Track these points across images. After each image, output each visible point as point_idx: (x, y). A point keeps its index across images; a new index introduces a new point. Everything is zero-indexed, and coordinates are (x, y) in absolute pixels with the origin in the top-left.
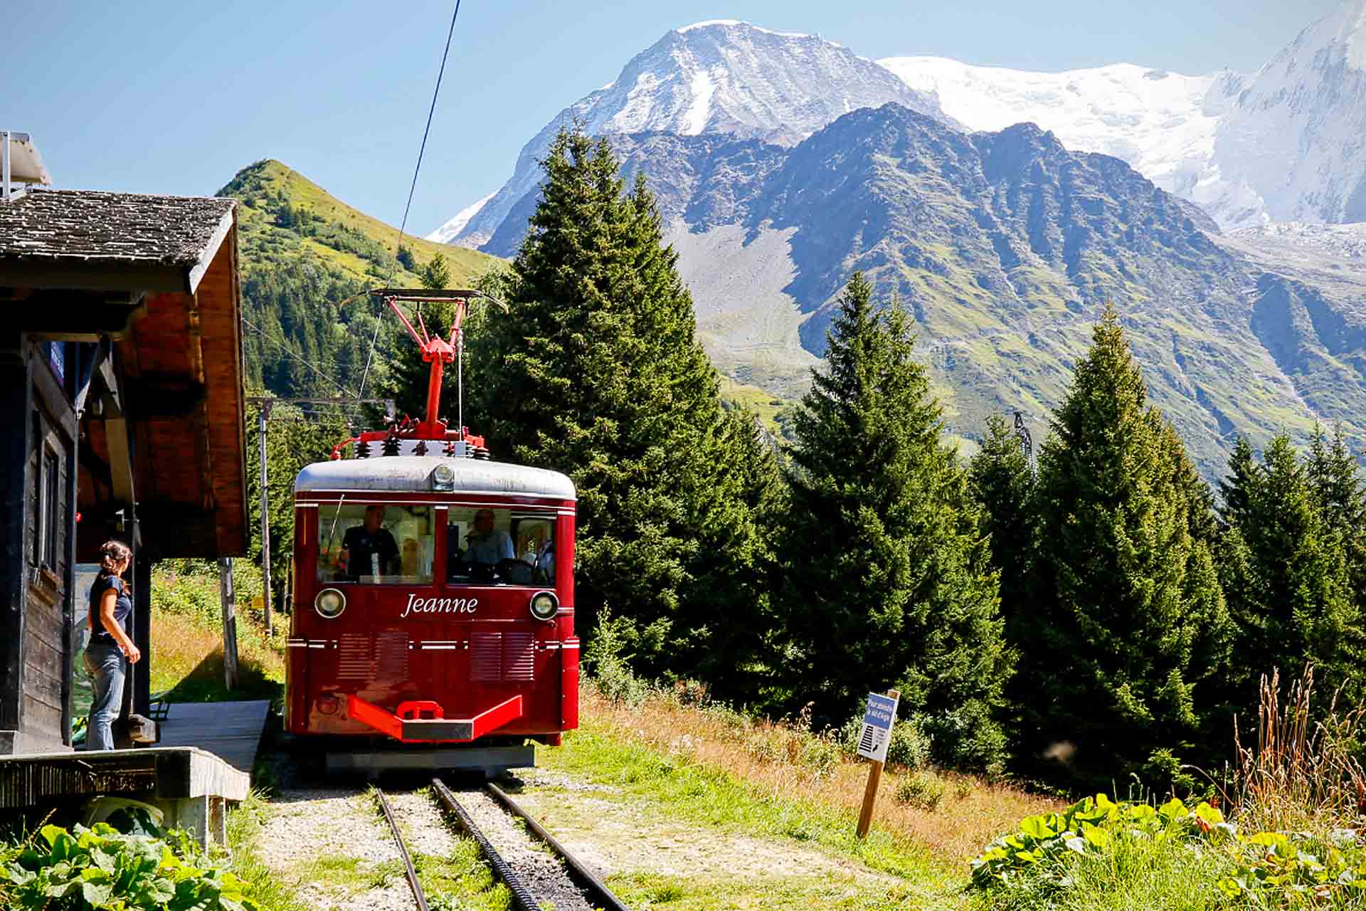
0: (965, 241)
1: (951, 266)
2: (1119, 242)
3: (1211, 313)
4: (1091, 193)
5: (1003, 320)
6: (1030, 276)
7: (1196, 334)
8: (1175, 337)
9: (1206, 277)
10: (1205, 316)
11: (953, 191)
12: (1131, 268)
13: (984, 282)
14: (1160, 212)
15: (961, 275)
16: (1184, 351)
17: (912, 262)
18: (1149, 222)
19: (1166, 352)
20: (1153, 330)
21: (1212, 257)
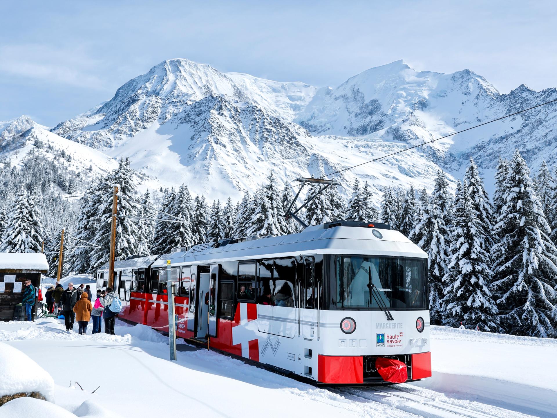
0: (232, 137)
1: (227, 144)
2: (275, 141)
3: (298, 163)
4: (269, 127)
5: (238, 161)
6: (248, 149)
7: (292, 169)
8: (286, 169)
9: (298, 153)
10: (296, 164)
11: (232, 123)
12: (277, 149)
13: (236, 150)
14: (288, 135)
15: (229, 147)
16: (288, 173)
17: (217, 143)
18: (284, 136)
19: (282, 173)
20: (280, 167)
21: (300, 148)
